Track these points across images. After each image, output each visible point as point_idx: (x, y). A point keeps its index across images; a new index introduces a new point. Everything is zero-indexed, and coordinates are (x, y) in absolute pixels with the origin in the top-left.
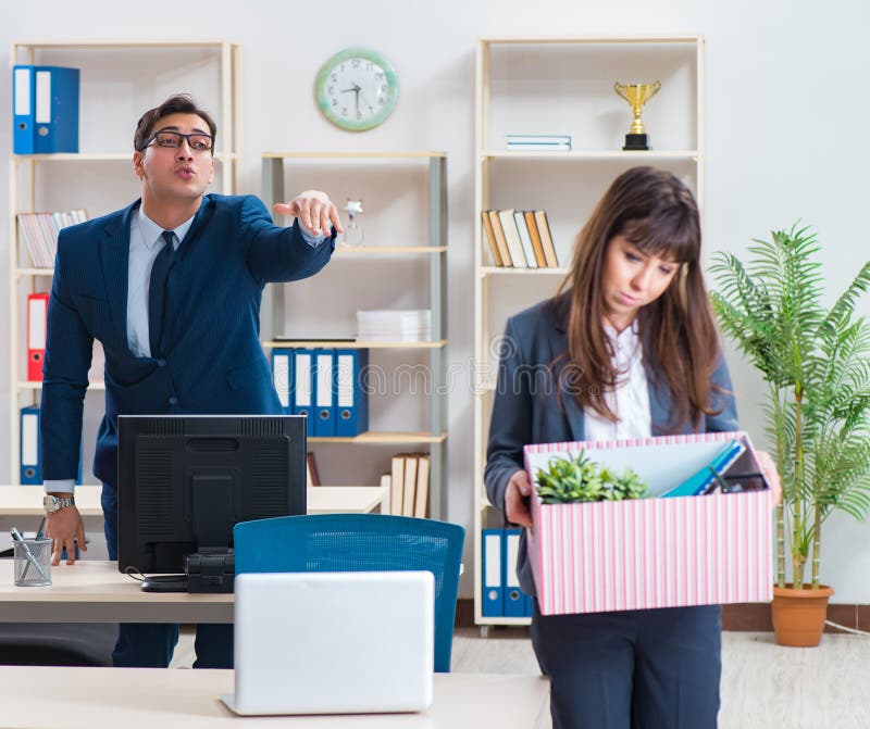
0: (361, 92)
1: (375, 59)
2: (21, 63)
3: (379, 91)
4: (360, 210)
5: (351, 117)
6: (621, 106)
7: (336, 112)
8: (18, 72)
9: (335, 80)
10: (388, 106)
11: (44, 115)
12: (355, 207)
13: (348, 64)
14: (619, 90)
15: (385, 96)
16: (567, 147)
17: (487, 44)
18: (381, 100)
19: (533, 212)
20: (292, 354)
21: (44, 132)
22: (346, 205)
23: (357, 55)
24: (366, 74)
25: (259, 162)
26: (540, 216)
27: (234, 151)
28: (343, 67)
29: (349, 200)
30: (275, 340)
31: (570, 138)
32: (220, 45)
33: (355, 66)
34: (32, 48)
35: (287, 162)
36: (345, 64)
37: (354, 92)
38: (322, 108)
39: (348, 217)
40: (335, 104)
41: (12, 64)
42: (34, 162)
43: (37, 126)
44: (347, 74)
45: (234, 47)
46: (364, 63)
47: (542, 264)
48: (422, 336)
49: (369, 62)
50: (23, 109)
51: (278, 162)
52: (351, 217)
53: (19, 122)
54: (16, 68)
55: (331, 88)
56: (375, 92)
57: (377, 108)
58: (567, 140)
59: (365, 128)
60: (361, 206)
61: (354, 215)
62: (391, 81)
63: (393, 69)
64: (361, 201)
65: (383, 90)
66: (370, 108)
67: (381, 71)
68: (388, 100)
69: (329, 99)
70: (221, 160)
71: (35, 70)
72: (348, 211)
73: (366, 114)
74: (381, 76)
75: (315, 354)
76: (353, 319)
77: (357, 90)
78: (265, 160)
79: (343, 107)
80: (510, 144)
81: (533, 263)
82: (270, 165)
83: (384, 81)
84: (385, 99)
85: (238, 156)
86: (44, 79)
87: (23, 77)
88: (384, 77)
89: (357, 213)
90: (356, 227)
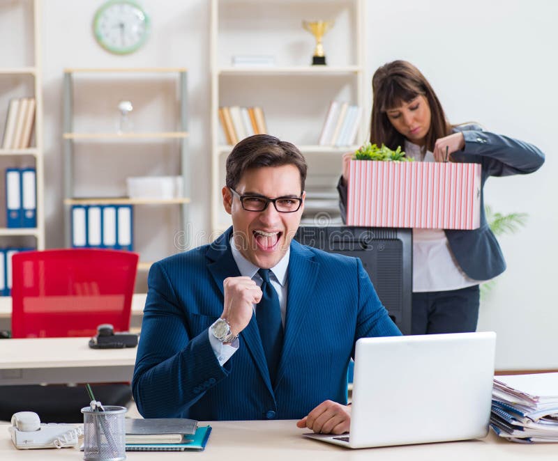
0: (125, 28)
4: (131, 109)
5: (118, 45)
6: (307, 37)
7: (107, 41)
9: (106, 19)
10: (144, 38)
12: (127, 106)
13: (116, 8)
14: (305, 25)
15: (141, 30)
18: (140, 34)
20: (87, 208)
22: (119, 104)
26: (258, 112)
28: (112, 10)
29: (121, 101)
30: (73, 199)
35: (76, 76)
36: (114, 8)
37: (118, 30)
38: (97, 38)
39: (120, 114)
40: (107, 36)
44: (114, 15)
46: (127, 7)
48: (175, 194)
51: (68, 75)
55: (103, 25)
56: (135, 28)
59: (128, 51)
60: (131, 106)
61: (126, 112)
62: (146, 20)
64: (130, 101)
65: (141, 25)
66: (132, 38)
68: (143, 33)
69: (102, 32)
70: (34, 74)
73: (129, 43)
75: (102, 207)
76: (123, 183)
77: (122, 26)
79: (112, 37)
82: (68, 77)
89: (129, 112)
90: (128, 120)
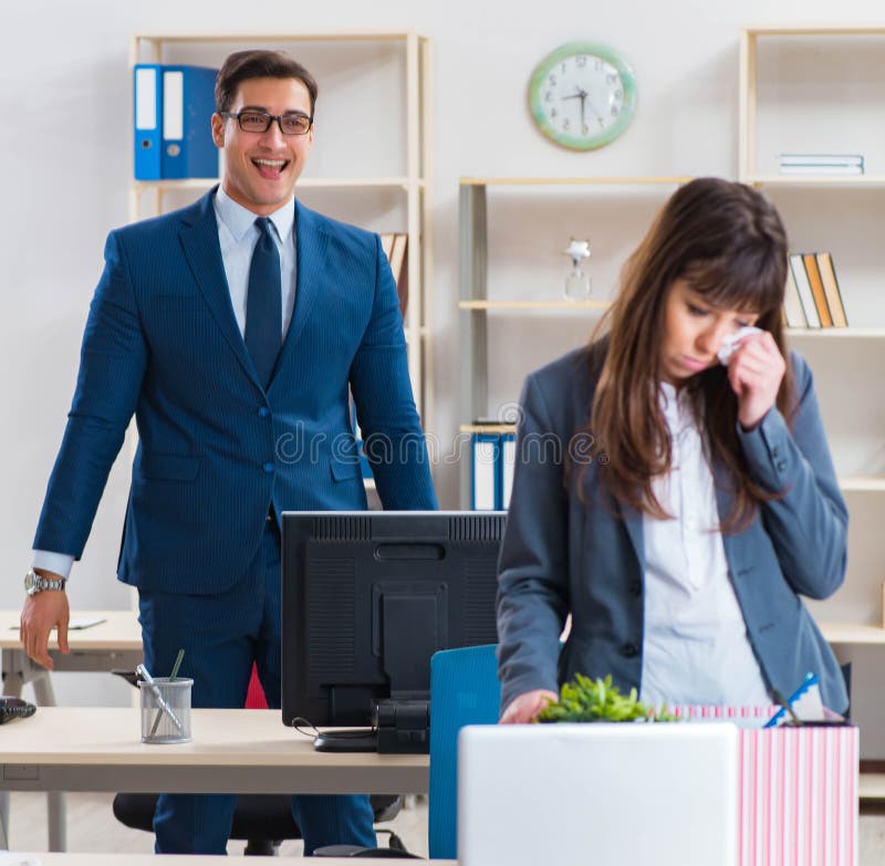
0: (589, 99)
1: (606, 57)
2: (143, 62)
3: (611, 99)
4: (587, 253)
5: (575, 132)
7: (555, 125)
8: (140, 73)
9: (554, 84)
10: (624, 118)
11: (174, 130)
12: (581, 249)
13: (571, 63)
15: (619, 104)
16: (859, 170)
17: (753, 35)
18: (614, 110)
19: (815, 256)
21: (174, 151)
22: (569, 246)
23: (582, 52)
24: (595, 76)
25: (455, 191)
26: (823, 261)
27: (421, 175)
28: (564, 66)
29: (572, 239)
30: (476, 423)
31: (862, 159)
32: (404, 37)
33: (581, 66)
34: (158, 42)
35: (490, 190)
36: (566, 62)
37: (578, 100)
38: (536, 120)
39: (571, 263)
40: (554, 114)
41: (132, 63)
42: (161, 192)
43: (164, 144)
44: (568, 76)
45: (422, 41)
46: (591, 61)
47: (826, 322)
49: (599, 60)
50: (147, 121)
51: (480, 191)
52: (575, 262)
53: (142, 139)
54: (138, 67)
55: (548, 96)
56: (606, 99)
57: (609, 121)
58: (859, 161)
59: (594, 145)
60: (588, 248)
61: (579, 259)
62: (626, 85)
63: (630, 69)
64: (588, 241)
65: (617, 96)
66: (600, 120)
67: (614, 71)
68: (623, 108)
69: (546, 108)
70: (405, 187)
71: (162, 71)
72: (570, 255)
73: (595, 129)
74: (614, 78)
77: (582, 96)
78: (463, 188)
79: (565, 117)
80: (784, 165)
81: (814, 322)
82: (470, 194)
83: (618, 85)
84: (619, 108)
85: (427, 183)
86: (174, 81)
87: (147, 79)
88: (618, 80)
89: (583, 257)
90: (582, 275)
